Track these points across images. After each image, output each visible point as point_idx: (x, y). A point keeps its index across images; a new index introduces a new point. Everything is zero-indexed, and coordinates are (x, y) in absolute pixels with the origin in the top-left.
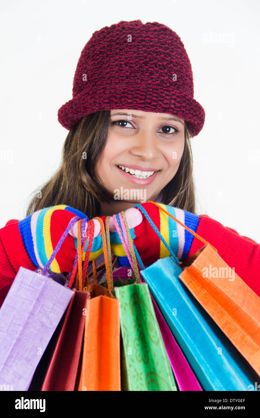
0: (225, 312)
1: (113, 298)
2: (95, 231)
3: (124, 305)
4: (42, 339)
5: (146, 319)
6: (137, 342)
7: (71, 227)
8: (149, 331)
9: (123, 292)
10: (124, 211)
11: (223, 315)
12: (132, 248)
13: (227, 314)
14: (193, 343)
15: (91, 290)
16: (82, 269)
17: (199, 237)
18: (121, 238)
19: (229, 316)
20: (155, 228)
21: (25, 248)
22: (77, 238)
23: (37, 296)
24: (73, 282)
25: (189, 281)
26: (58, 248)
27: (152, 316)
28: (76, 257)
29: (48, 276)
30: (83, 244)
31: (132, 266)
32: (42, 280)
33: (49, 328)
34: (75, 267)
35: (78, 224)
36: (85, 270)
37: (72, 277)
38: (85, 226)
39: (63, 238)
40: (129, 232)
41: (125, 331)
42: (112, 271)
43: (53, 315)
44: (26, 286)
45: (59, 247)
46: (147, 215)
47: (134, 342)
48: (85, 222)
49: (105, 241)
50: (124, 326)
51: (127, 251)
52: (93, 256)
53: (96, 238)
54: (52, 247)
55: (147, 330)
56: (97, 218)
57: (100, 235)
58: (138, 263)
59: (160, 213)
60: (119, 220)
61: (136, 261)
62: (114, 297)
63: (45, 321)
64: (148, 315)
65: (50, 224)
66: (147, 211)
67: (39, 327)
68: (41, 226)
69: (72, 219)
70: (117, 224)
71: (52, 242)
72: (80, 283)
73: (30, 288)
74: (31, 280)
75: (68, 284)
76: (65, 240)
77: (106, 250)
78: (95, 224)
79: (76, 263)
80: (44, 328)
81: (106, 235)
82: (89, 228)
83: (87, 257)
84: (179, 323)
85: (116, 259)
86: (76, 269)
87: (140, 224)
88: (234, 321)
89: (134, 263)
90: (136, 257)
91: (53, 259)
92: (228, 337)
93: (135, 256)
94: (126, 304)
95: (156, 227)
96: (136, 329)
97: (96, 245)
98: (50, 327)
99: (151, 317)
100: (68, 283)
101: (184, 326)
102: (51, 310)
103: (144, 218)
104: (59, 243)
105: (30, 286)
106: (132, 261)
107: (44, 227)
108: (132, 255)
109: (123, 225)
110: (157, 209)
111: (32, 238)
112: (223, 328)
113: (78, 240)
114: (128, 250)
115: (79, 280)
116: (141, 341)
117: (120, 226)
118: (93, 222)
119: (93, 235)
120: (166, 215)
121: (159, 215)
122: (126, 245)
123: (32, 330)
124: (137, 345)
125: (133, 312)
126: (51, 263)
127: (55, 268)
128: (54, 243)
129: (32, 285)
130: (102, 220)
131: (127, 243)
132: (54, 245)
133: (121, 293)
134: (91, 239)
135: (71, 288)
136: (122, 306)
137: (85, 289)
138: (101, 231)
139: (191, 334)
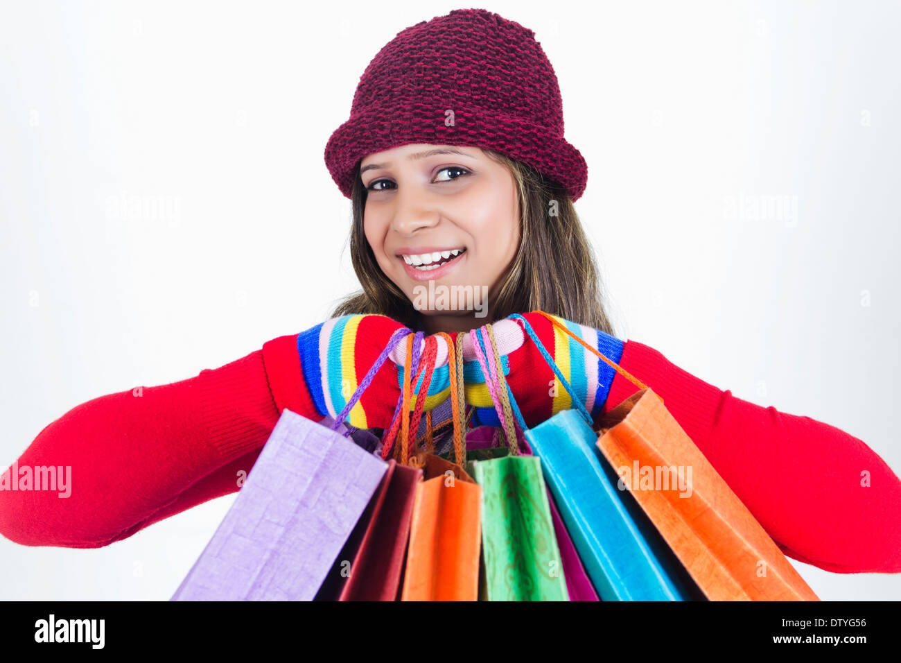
0: (679, 516)
1: (470, 481)
2: (438, 356)
3: (490, 497)
4: (320, 555)
5: (530, 527)
6: (510, 572)
7: (393, 346)
8: (535, 550)
9: (490, 472)
10: (492, 324)
11: (676, 522)
12: (505, 390)
13: (682, 521)
14: (619, 577)
15: (423, 463)
16: (410, 424)
17: (629, 376)
18: (485, 370)
19: (686, 526)
20: (547, 356)
21: (305, 378)
22: (403, 368)
23: (316, 468)
24: (390, 446)
25: (614, 454)
26: (366, 383)
27: (546, 522)
28: (399, 402)
29: (344, 432)
30: (414, 377)
31: (503, 422)
32: (328, 438)
33: (336, 534)
34: (396, 420)
35: (408, 340)
36: (415, 426)
37: (390, 438)
38: (420, 345)
39: (377, 365)
40: (499, 362)
41: (491, 550)
42: (465, 430)
43: (344, 508)
44: (293, 448)
45: (369, 381)
46: (532, 333)
47: (506, 572)
48: (421, 339)
49: (455, 376)
50: (489, 540)
51: (494, 395)
52: (431, 401)
53: (438, 370)
54: (356, 379)
55: (531, 548)
56: (442, 333)
57: (446, 365)
58: (515, 419)
59: (556, 331)
60: (482, 338)
61: (511, 414)
62: (471, 479)
63: (329, 519)
64: (536, 520)
65: (355, 338)
66: (532, 326)
67: (316, 532)
68: (338, 341)
69: (396, 332)
70: (478, 345)
71: (356, 371)
72: (403, 449)
73: (302, 452)
74: (304, 436)
75: (380, 451)
76: (380, 369)
77: (455, 391)
78: (438, 344)
79: (398, 411)
80: (325, 533)
81: (457, 364)
82: (426, 350)
83: (419, 403)
84: (594, 536)
85: (471, 411)
86: (398, 423)
87: (520, 348)
88: (696, 534)
89: (508, 417)
90: (512, 407)
91: (356, 402)
92: (686, 565)
93: (509, 404)
94: (494, 496)
95: (549, 355)
96: (510, 546)
97: (436, 383)
98: (336, 531)
99: (544, 524)
100: (382, 449)
101: (603, 544)
102: (342, 499)
103: (527, 338)
104: (369, 374)
105: (302, 448)
106: (503, 414)
107: (343, 343)
108: (504, 403)
109: (489, 347)
110: (550, 323)
111: (319, 361)
112: (677, 547)
113: (405, 370)
114: (496, 393)
115: (403, 443)
116: (517, 570)
117: (483, 350)
118: (435, 339)
119: (434, 364)
120: (568, 335)
121: (553, 333)
122: (493, 384)
123: (302, 535)
124: (512, 578)
125: (505, 513)
126: (351, 408)
127: (358, 418)
128: (360, 374)
129: (306, 447)
130: (450, 338)
131: (495, 381)
132: (360, 376)
133: (487, 474)
134: (430, 371)
135: (387, 459)
136: (486, 500)
137: (413, 461)
138: (448, 357)
139: (616, 561)
